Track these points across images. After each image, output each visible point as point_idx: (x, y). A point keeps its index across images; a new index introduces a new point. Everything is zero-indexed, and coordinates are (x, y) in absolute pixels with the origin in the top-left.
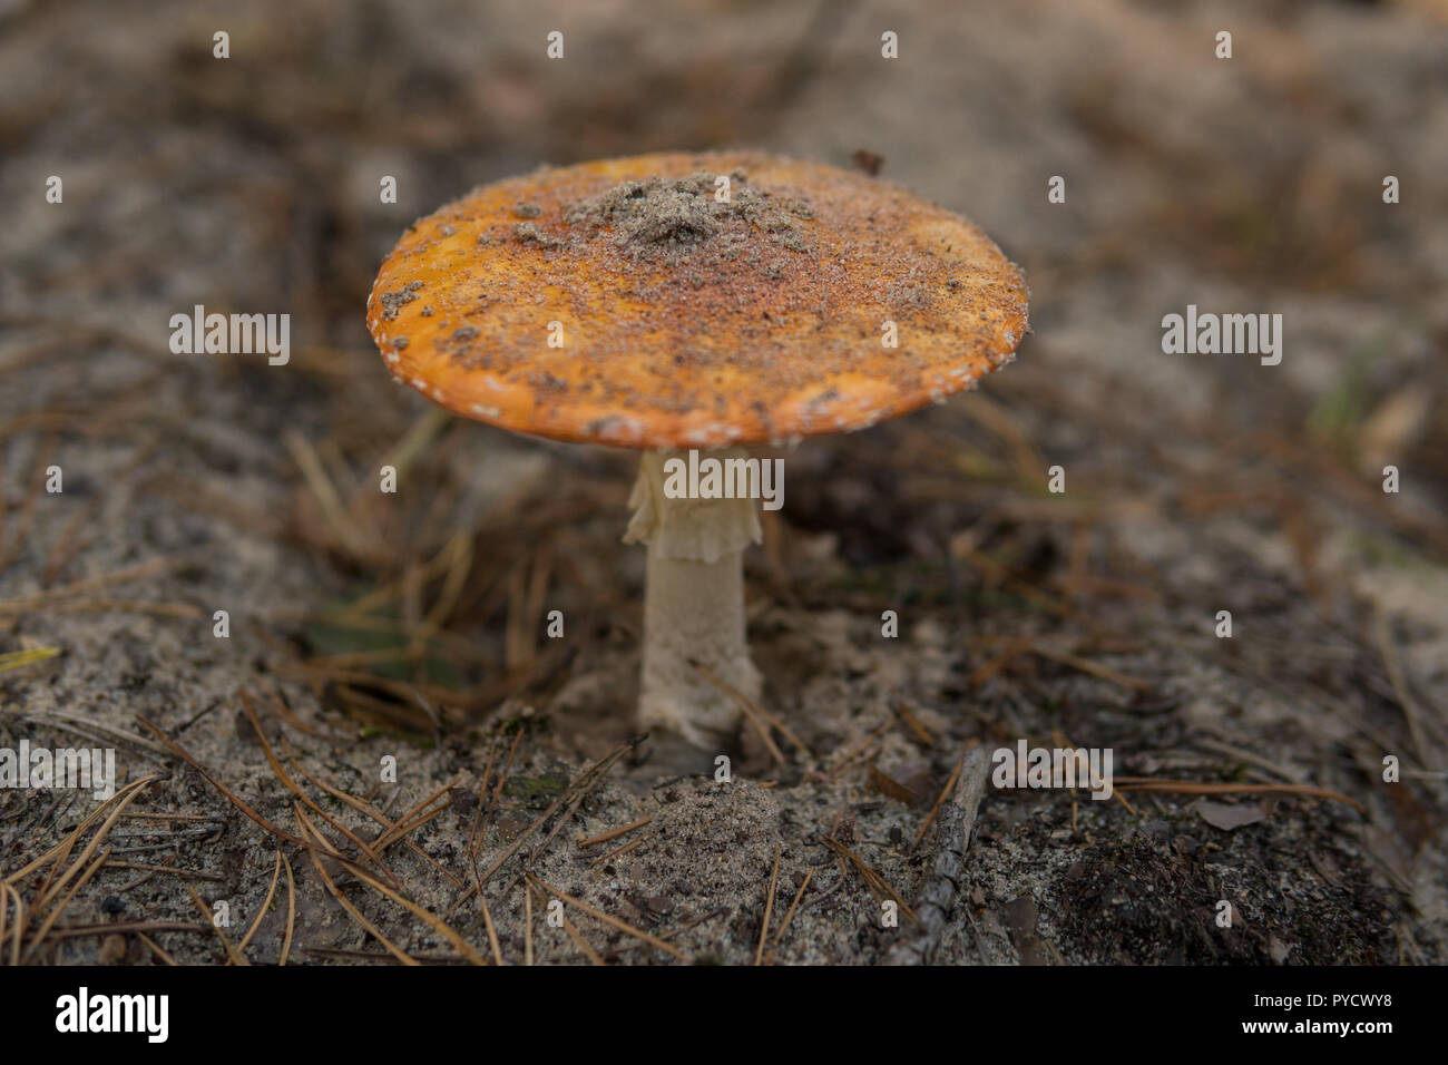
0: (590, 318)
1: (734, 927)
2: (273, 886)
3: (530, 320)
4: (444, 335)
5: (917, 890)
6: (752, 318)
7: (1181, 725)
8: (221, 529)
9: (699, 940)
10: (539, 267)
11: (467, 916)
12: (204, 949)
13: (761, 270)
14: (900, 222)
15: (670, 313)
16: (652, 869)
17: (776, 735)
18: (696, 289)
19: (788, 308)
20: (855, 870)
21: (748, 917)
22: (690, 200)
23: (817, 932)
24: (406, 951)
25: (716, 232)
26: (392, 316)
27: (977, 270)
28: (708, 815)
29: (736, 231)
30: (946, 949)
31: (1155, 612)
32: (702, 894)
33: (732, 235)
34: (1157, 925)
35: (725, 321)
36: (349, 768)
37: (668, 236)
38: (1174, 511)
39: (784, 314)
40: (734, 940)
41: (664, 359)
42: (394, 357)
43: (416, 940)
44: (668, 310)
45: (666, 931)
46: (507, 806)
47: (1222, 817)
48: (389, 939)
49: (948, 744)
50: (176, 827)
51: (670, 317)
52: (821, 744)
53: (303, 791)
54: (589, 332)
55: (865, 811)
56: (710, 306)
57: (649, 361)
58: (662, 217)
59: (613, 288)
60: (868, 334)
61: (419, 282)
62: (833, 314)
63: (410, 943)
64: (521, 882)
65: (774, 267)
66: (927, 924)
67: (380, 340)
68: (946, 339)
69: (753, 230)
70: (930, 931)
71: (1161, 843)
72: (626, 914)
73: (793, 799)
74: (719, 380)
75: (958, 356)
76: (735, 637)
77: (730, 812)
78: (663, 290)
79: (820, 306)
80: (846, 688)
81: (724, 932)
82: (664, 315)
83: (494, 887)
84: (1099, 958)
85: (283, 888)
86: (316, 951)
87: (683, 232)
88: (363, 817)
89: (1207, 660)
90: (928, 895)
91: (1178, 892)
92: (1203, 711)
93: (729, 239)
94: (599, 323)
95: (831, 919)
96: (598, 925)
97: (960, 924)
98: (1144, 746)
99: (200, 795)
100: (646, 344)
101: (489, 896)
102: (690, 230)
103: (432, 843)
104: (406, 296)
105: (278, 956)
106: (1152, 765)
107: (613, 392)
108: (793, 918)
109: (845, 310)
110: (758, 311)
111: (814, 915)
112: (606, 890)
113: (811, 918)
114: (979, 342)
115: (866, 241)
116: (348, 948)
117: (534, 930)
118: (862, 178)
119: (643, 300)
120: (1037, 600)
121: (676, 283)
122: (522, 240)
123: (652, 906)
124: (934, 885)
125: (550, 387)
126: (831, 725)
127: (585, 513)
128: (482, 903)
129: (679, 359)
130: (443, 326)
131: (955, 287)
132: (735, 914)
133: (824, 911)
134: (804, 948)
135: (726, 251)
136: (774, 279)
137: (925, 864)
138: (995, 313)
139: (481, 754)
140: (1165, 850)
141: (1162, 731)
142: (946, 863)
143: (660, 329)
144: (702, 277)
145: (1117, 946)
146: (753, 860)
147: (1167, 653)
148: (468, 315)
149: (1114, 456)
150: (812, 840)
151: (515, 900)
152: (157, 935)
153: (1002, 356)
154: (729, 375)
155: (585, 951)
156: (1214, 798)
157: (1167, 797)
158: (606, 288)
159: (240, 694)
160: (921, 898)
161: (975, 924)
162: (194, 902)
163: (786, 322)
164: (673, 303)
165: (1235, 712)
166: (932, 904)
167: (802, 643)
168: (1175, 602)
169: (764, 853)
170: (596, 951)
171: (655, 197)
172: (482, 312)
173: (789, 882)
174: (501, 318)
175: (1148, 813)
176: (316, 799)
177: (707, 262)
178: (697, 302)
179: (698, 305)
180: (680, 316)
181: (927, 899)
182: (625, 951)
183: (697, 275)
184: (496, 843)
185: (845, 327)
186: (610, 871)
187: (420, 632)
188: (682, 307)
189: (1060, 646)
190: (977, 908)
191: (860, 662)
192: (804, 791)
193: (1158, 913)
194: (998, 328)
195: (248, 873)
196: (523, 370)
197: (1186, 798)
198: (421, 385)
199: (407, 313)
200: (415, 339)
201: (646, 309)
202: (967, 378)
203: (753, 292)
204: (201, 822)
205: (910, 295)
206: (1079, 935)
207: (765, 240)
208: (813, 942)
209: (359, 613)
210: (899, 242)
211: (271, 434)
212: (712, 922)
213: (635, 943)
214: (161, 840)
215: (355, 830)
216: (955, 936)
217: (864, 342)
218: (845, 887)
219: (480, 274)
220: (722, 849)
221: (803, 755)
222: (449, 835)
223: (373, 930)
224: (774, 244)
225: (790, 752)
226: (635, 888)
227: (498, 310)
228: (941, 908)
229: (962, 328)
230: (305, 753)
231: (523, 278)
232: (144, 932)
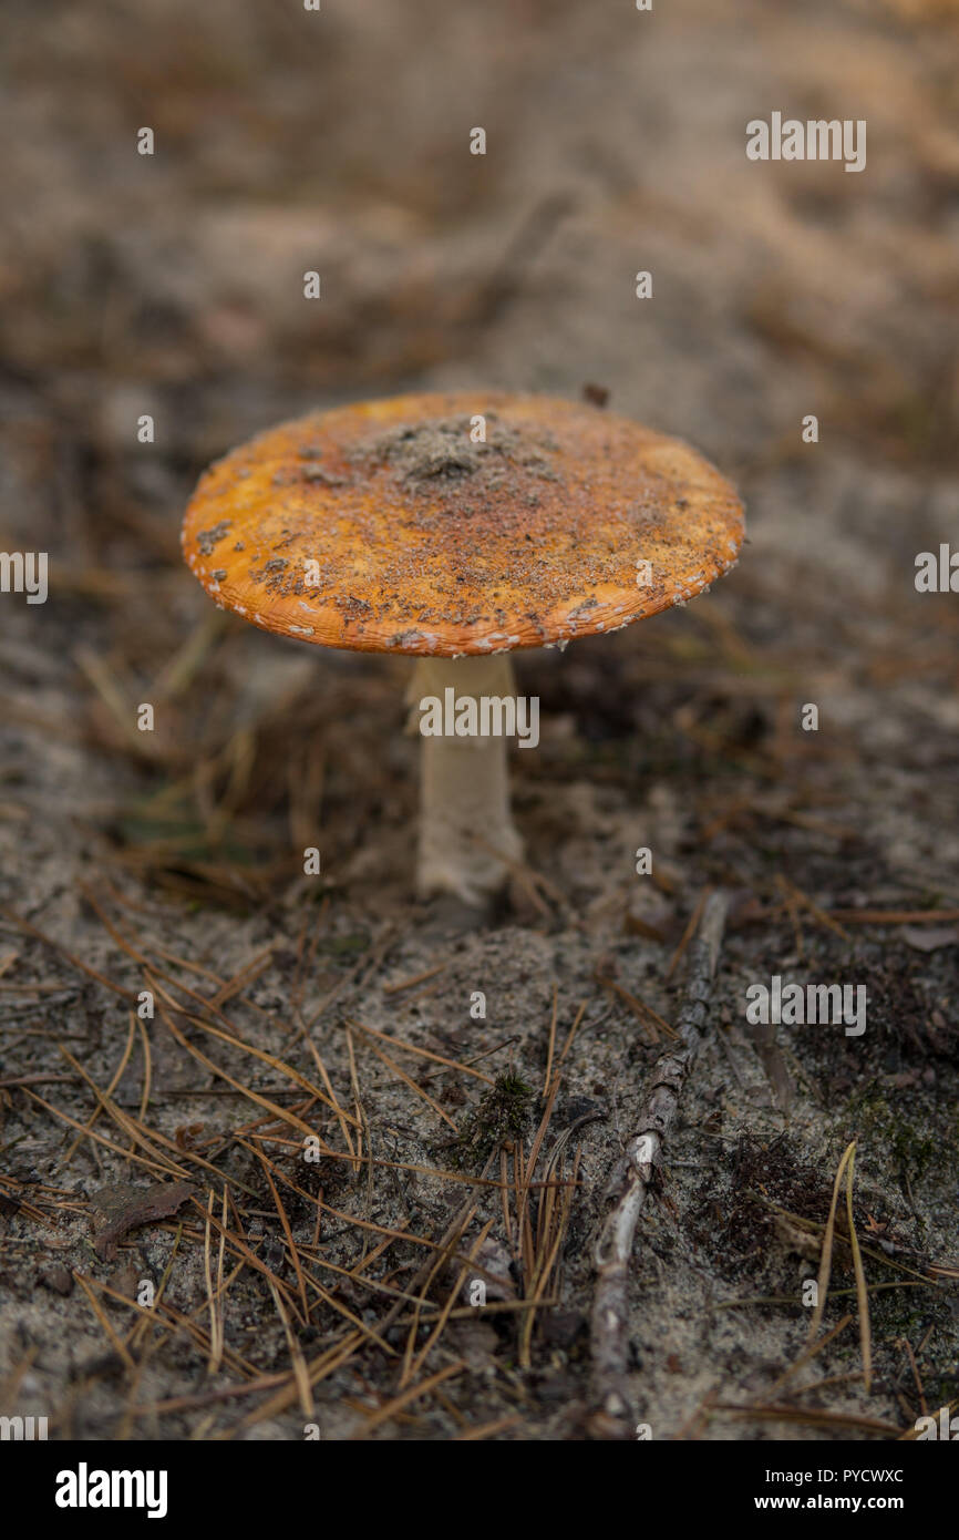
0: (379, 547)
1: (525, 1052)
2: (130, 1041)
3: (328, 550)
4: (258, 567)
5: (674, 1014)
6: (517, 540)
7: (883, 865)
8: (33, 739)
9: (496, 1065)
10: (329, 503)
11: (298, 1056)
12: (75, 1097)
13: (521, 499)
14: (631, 449)
15: (447, 539)
16: (449, 1009)
17: (541, 891)
18: (467, 517)
19: (546, 529)
20: (621, 1000)
21: (535, 1043)
22: (455, 441)
23: (594, 1052)
24: (250, 1088)
25: (479, 467)
26: (209, 551)
27: (700, 489)
28: (495, 961)
29: (497, 465)
30: (702, 1059)
31: (852, 769)
32: (494, 1027)
33: (494, 470)
34: (876, 1031)
35: (495, 543)
36: (180, 938)
37: (439, 473)
38: (862, 681)
39: (543, 535)
40: (525, 1063)
41: (449, 580)
42: (215, 588)
43: (256, 1079)
44: (445, 536)
45: (468, 1058)
46: (322, 963)
47: (924, 940)
48: (234, 1079)
49: (686, 891)
50: (44, 995)
51: (448, 543)
52: (580, 897)
53: (148, 960)
54: (381, 559)
55: (624, 951)
56: (481, 531)
57: (436, 581)
58: (434, 456)
59: (396, 519)
60: (615, 550)
61: (227, 520)
62: (584, 533)
63: (253, 1081)
64: (342, 1026)
65: (531, 495)
66: (687, 1039)
67: (200, 572)
68: (681, 551)
69: (510, 463)
70: (689, 1045)
71: (874, 963)
72: (433, 1046)
73: (560, 944)
74: (496, 595)
75: (692, 565)
76: (501, 810)
77: (513, 957)
78: (440, 519)
79: (573, 527)
80: (596, 847)
81: (516, 1056)
82: (442, 541)
83: (318, 1031)
84: (829, 1061)
85: (138, 1043)
86: (172, 1093)
87: (453, 468)
88: (199, 978)
89: (901, 808)
90: (685, 1016)
91: (891, 1003)
92: (901, 853)
93: (492, 474)
94: (387, 549)
95: (605, 1041)
96: (408, 1057)
97: (711, 1040)
98: (852, 884)
99: (58, 969)
100: (430, 567)
101: (315, 1039)
102: (458, 467)
103: (261, 997)
104: (219, 534)
105: (139, 1099)
106: (861, 899)
107: (408, 610)
108: (573, 1042)
109: (594, 529)
110: (521, 533)
111: (590, 1039)
112: (412, 1028)
113: (587, 1042)
114: (708, 552)
115: (604, 468)
116: (198, 1088)
117: (357, 1064)
118: (592, 410)
119: (423, 529)
120: (751, 764)
121: (450, 513)
122: (311, 480)
123: (455, 1039)
124: (690, 1008)
125: (355, 608)
126: (587, 880)
127: (351, 708)
128: (309, 1045)
129: (460, 579)
130: (255, 559)
131: (683, 505)
132: (524, 1042)
133: (598, 1035)
134: (584, 1066)
135: (490, 484)
136: (532, 505)
137: (680, 991)
138: (719, 526)
139: (293, 921)
140: (878, 969)
141: (867, 871)
142: (697, 989)
143: (441, 553)
144: (472, 507)
145: (844, 1050)
146: (534, 997)
147: (865, 804)
148: (275, 549)
149: (805, 634)
150: (581, 978)
151: (337, 1040)
152: (37, 1087)
153: (728, 563)
154: (504, 590)
155: (401, 1079)
156: (916, 925)
157: (876, 926)
158: (390, 519)
159: (77, 879)
160: (680, 1019)
161: (724, 1038)
162: (64, 1058)
163: (545, 542)
164: (449, 530)
165: (928, 852)
166: (690, 1023)
167: (555, 812)
168: (870, 759)
169: (543, 989)
170: (411, 1078)
171: (425, 438)
172: (287, 546)
173: (566, 1013)
174: (304, 550)
175: (860, 939)
176: (158, 966)
177: (475, 493)
178: (470, 528)
179: (470, 532)
180: (456, 541)
181: (684, 1019)
182: (434, 1077)
183: (467, 505)
184: (316, 994)
185: (596, 544)
186: (415, 1012)
187: (215, 821)
188: (457, 533)
189: (775, 803)
190: (725, 1026)
191: (606, 824)
192: (569, 937)
193: (876, 1020)
194: (722, 538)
195: (107, 1030)
196: (332, 594)
197: (890, 926)
198: (242, 610)
199: (221, 549)
200: (232, 571)
201: (426, 536)
202: (701, 583)
203: (515, 518)
204: (61, 991)
205: (647, 514)
206: (811, 1043)
207: (521, 472)
208: (591, 1061)
209: (161, 804)
210: (632, 467)
211: (61, 650)
212: (505, 1049)
213: (443, 1070)
214: (29, 1008)
215: (197, 990)
216: (708, 1050)
217: (613, 556)
218: (614, 1015)
219: (278, 511)
220: (508, 988)
221: (565, 907)
222: (274, 990)
223: (220, 1072)
224: (529, 475)
225: (554, 905)
226: (437, 1025)
227: (300, 543)
228: (697, 1026)
229: (692, 541)
230: (140, 929)
231: (317, 514)
232: (25, 1085)
